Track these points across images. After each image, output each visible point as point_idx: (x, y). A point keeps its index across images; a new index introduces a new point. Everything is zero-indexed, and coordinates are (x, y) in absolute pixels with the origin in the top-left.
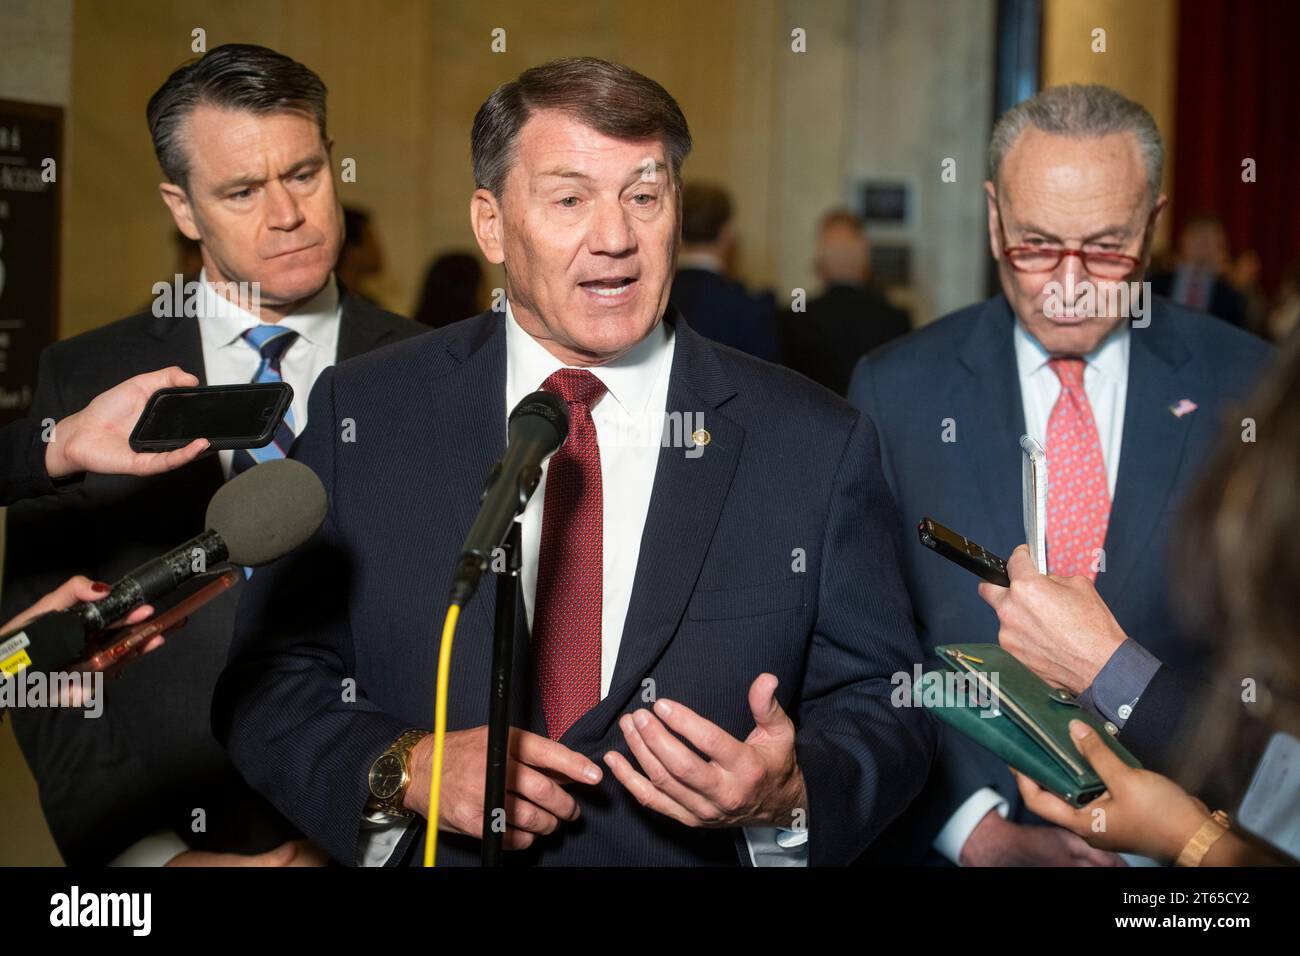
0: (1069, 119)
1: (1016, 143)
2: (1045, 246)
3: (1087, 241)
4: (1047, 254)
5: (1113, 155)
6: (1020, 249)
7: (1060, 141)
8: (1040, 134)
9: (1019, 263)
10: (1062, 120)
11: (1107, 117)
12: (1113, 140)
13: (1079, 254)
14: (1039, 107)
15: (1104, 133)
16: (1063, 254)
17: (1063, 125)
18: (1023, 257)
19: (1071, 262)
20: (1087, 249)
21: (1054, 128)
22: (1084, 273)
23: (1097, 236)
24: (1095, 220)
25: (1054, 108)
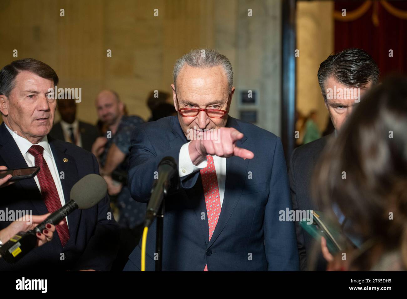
0: (199, 62)
1: (182, 71)
2: (194, 108)
3: (207, 106)
4: (193, 111)
5: (216, 74)
6: (184, 109)
7: (196, 70)
8: (189, 68)
9: (184, 114)
10: (197, 62)
11: (213, 61)
12: (215, 68)
13: (205, 110)
14: (189, 58)
15: (212, 66)
16: (200, 110)
17: (197, 64)
18: (186, 112)
19: (202, 113)
20: (208, 108)
21: (194, 65)
22: (207, 117)
23: (211, 104)
24: (210, 98)
25: (194, 58)
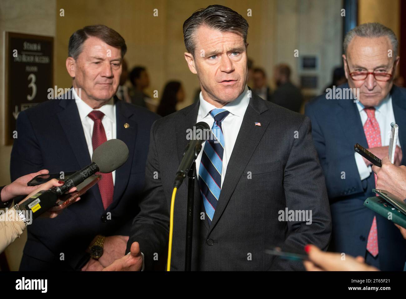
0: (368, 32)
1: (352, 41)
2: (362, 72)
3: (375, 69)
4: (362, 74)
5: (382, 43)
6: (354, 73)
7: (365, 40)
8: (359, 38)
9: (354, 78)
10: (366, 33)
11: (380, 31)
12: (382, 38)
13: (373, 74)
14: (358, 29)
15: (379, 36)
16: (368, 74)
17: (366, 34)
18: (355, 75)
19: (371, 76)
20: (375, 72)
21: (363, 35)
22: (375, 80)
23: (378, 67)
24: (377, 62)
25: (363, 29)
